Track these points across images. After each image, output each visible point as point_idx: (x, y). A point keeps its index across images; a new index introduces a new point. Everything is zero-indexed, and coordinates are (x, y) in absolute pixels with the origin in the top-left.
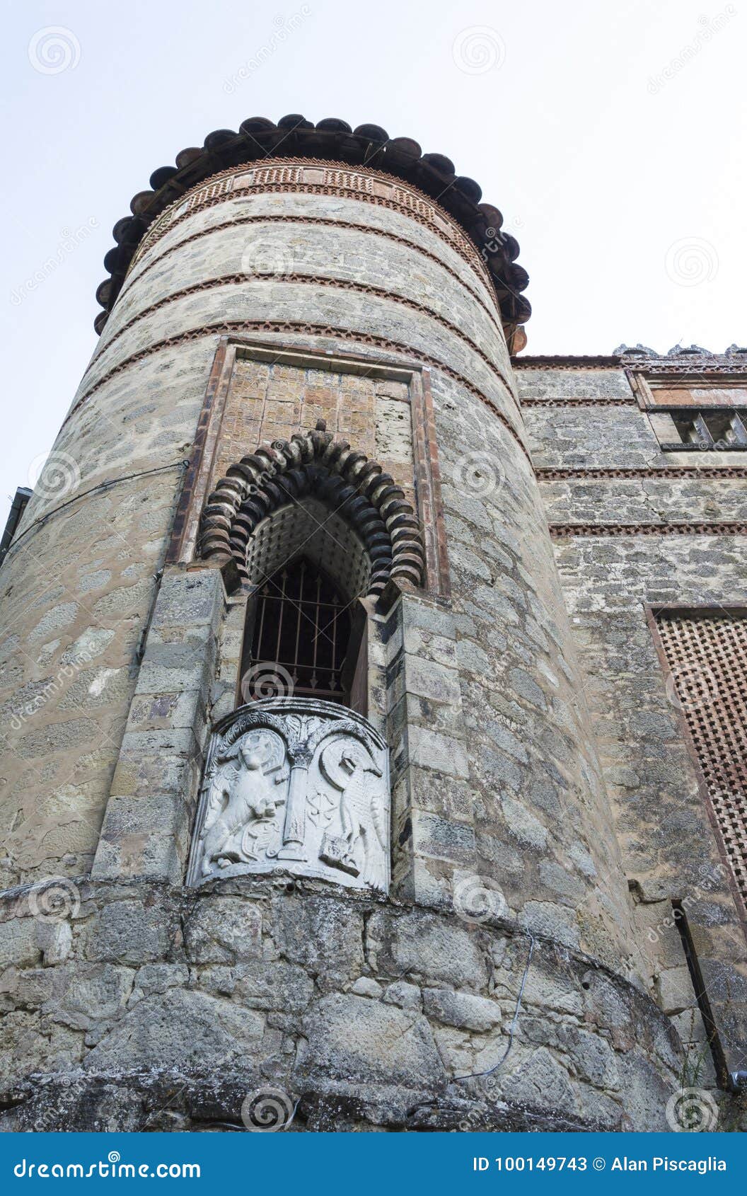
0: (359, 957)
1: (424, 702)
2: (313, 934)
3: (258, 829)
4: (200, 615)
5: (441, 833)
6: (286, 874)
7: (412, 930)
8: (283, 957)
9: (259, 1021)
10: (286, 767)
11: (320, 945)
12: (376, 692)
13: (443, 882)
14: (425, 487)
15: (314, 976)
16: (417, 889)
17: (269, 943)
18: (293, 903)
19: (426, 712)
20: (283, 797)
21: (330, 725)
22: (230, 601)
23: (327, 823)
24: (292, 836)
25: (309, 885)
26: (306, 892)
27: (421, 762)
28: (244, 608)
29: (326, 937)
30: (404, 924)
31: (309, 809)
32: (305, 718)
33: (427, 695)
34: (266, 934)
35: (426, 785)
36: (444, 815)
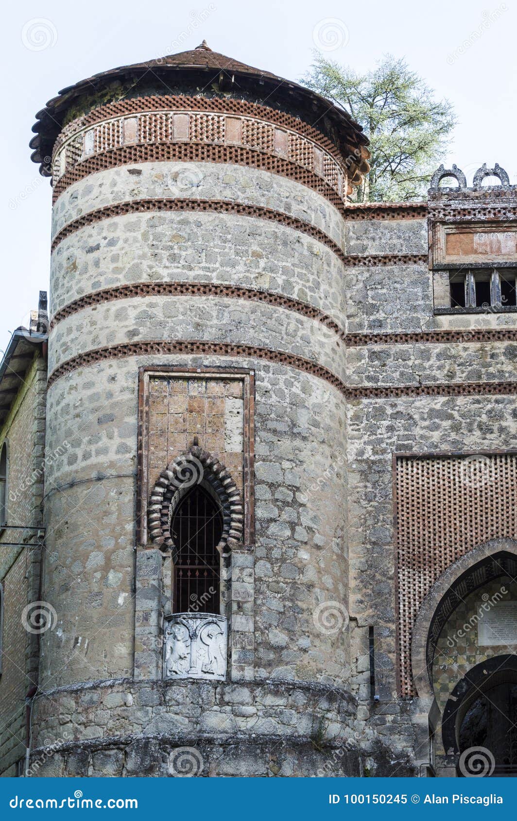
0: (213, 701)
1: (238, 603)
2: (200, 696)
3: (182, 662)
4: (154, 574)
5: (242, 656)
6: (191, 678)
7: (230, 691)
8: (192, 703)
9: (187, 720)
10: (190, 640)
11: (202, 699)
12: (223, 593)
13: (241, 672)
14: (247, 473)
15: (201, 707)
16: (232, 677)
17: (188, 699)
18: (195, 686)
19: (239, 607)
20: (189, 652)
21: (205, 621)
22: (164, 555)
23: (203, 658)
24: (192, 665)
25: (198, 681)
26: (197, 683)
27: (236, 629)
28: (171, 559)
29: (204, 696)
30: (227, 689)
31: (198, 654)
32: (195, 620)
33: (240, 599)
34: (187, 696)
35: (238, 638)
36: (243, 648)
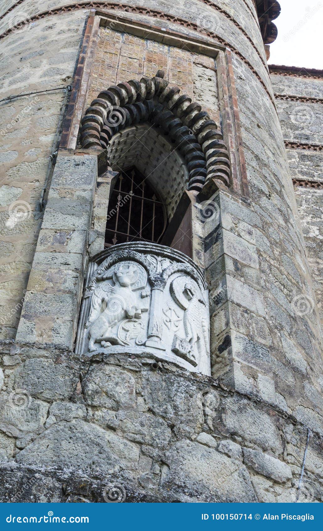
0: (201, 419)
1: (235, 262)
2: (170, 399)
3: (129, 326)
4: (85, 183)
5: (250, 349)
6: (151, 357)
7: (235, 408)
8: (150, 410)
9: (135, 450)
10: (148, 288)
11: (175, 407)
12: (198, 253)
13: (252, 380)
14: (229, 125)
15: (172, 427)
16: (236, 382)
17: (140, 400)
18: (155, 377)
19: (237, 269)
20: (147, 307)
21: (176, 266)
22: (100, 180)
23: (176, 329)
24: (155, 333)
25: (167, 366)
26: (165, 371)
27: (236, 301)
28: (109, 186)
29: (179, 401)
30: (229, 401)
31: (165, 318)
32: (160, 258)
33: (237, 258)
34: (138, 394)
35: (239, 316)
36: (251, 338)
